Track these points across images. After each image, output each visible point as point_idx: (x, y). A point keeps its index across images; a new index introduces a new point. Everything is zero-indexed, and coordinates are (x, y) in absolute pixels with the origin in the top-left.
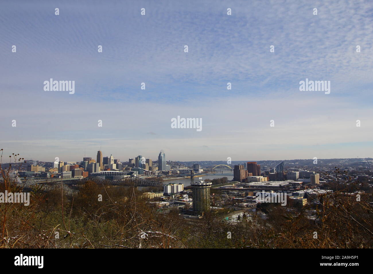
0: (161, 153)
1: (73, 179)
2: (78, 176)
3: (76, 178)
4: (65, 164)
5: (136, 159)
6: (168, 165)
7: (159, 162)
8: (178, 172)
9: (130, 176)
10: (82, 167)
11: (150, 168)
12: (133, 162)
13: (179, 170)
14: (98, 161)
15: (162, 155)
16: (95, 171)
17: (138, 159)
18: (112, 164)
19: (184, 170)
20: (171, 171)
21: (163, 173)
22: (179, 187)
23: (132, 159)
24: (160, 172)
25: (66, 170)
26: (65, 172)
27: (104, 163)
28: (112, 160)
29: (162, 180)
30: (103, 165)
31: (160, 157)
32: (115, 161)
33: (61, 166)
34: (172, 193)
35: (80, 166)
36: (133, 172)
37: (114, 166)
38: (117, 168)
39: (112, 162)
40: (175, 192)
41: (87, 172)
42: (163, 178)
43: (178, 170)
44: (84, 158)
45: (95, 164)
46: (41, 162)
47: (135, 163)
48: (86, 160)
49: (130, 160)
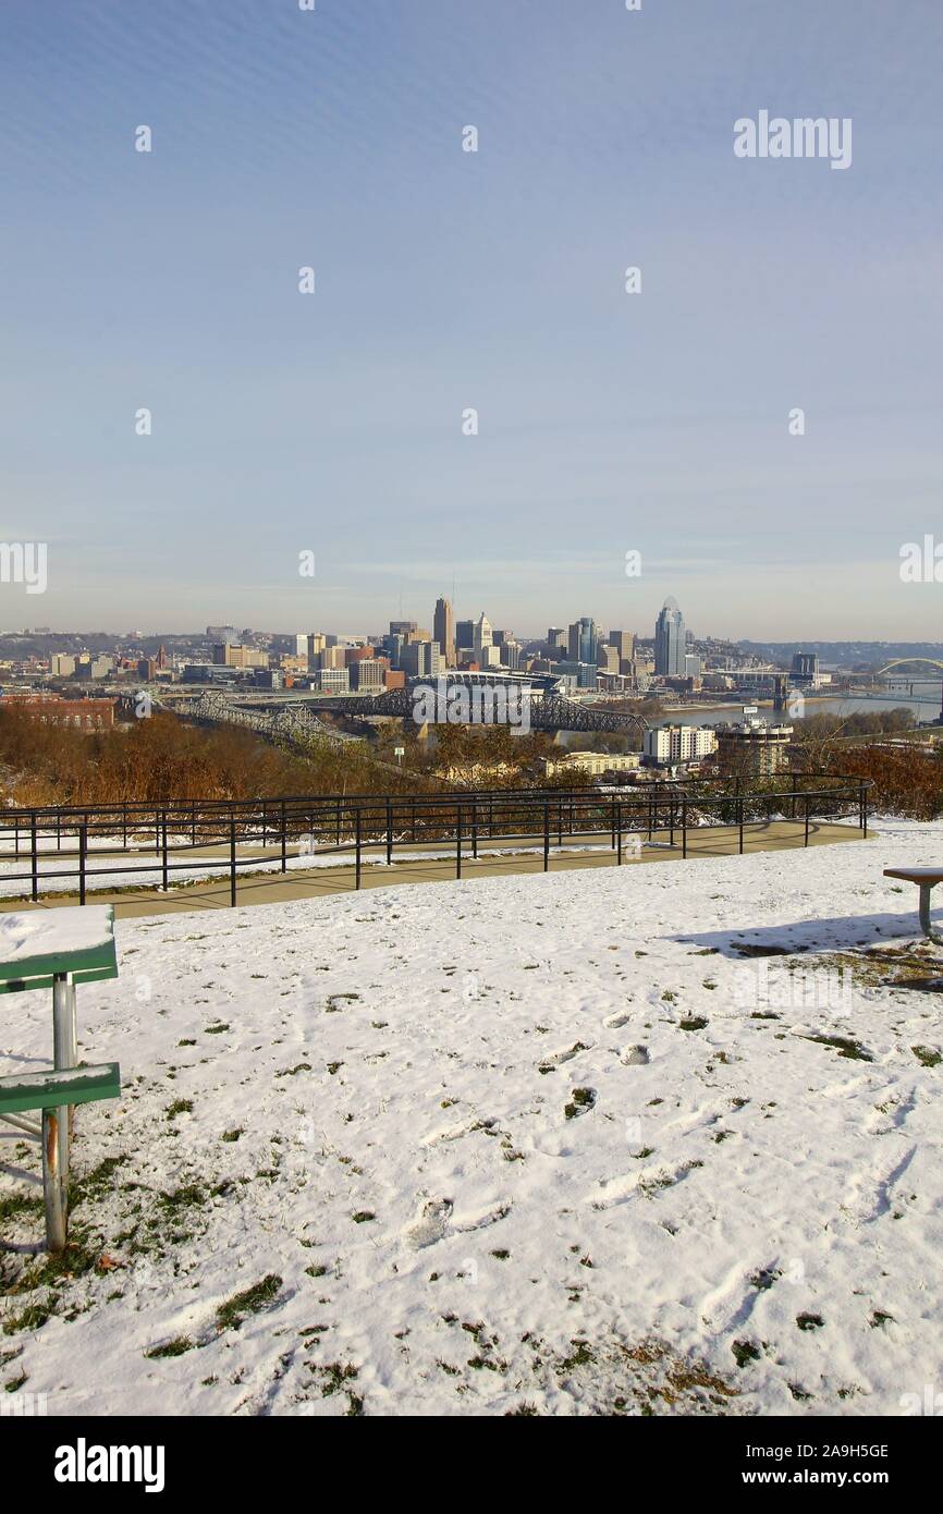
0: (665, 609)
1: (354, 694)
2: (369, 687)
3: (363, 691)
4: (331, 641)
5: (573, 629)
6: (692, 656)
7: (660, 644)
8: (729, 682)
9: (541, 691)
10: (385, 655)
11: (625, 667)
12: (563, 641)
13: (734, 677)
14: (440, 635)
15: (670, 618)
16: (427, 671)
17: (580, 632)
18: (486, 648)
19: (753, 677)
20: (701, 680)
21: (671, 683)
22: (702, 739)
23: (559, 632)
24: (660, 681)
25: (334, 665)
26: (328, 671)
27: (459, 643)
28: (487, 633)
29: (660, 710)
30: (457, 651)
31: (661, 624)
32: (498, 638)
33: (316, 651)
34: (674, 760)
35: (378, 652)
36: (557, 676)
37: (494, 656)
38: (504, 660)
39: (487, 641)
40: (685, 753)
41: (401, 674)
42: (668, 701)
43: (731, 675)
44: (391, 624)
45: (428, 646)
46: (259, 635)
47: (566, 645)
48: (398, 631)
49: (553, 634)
